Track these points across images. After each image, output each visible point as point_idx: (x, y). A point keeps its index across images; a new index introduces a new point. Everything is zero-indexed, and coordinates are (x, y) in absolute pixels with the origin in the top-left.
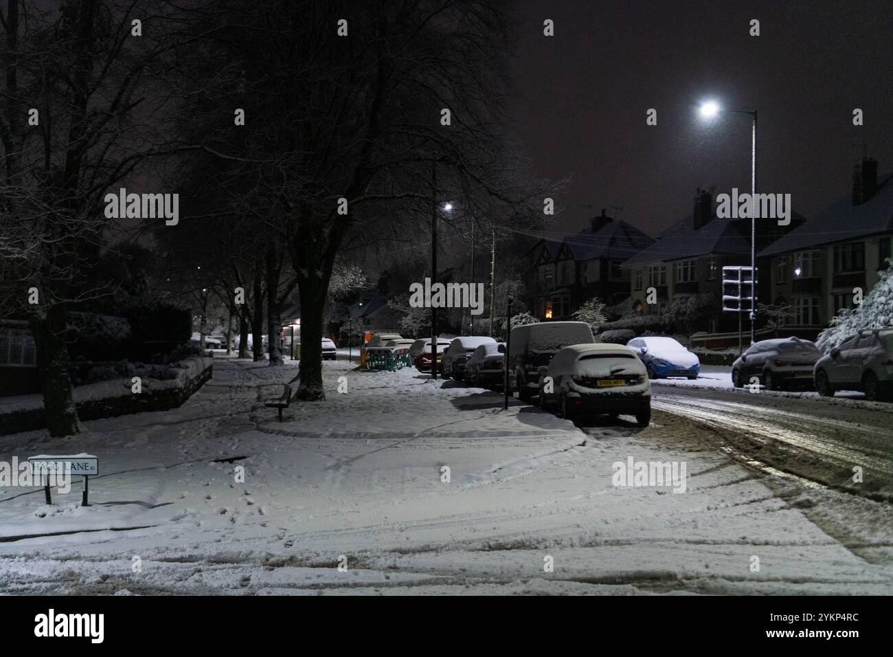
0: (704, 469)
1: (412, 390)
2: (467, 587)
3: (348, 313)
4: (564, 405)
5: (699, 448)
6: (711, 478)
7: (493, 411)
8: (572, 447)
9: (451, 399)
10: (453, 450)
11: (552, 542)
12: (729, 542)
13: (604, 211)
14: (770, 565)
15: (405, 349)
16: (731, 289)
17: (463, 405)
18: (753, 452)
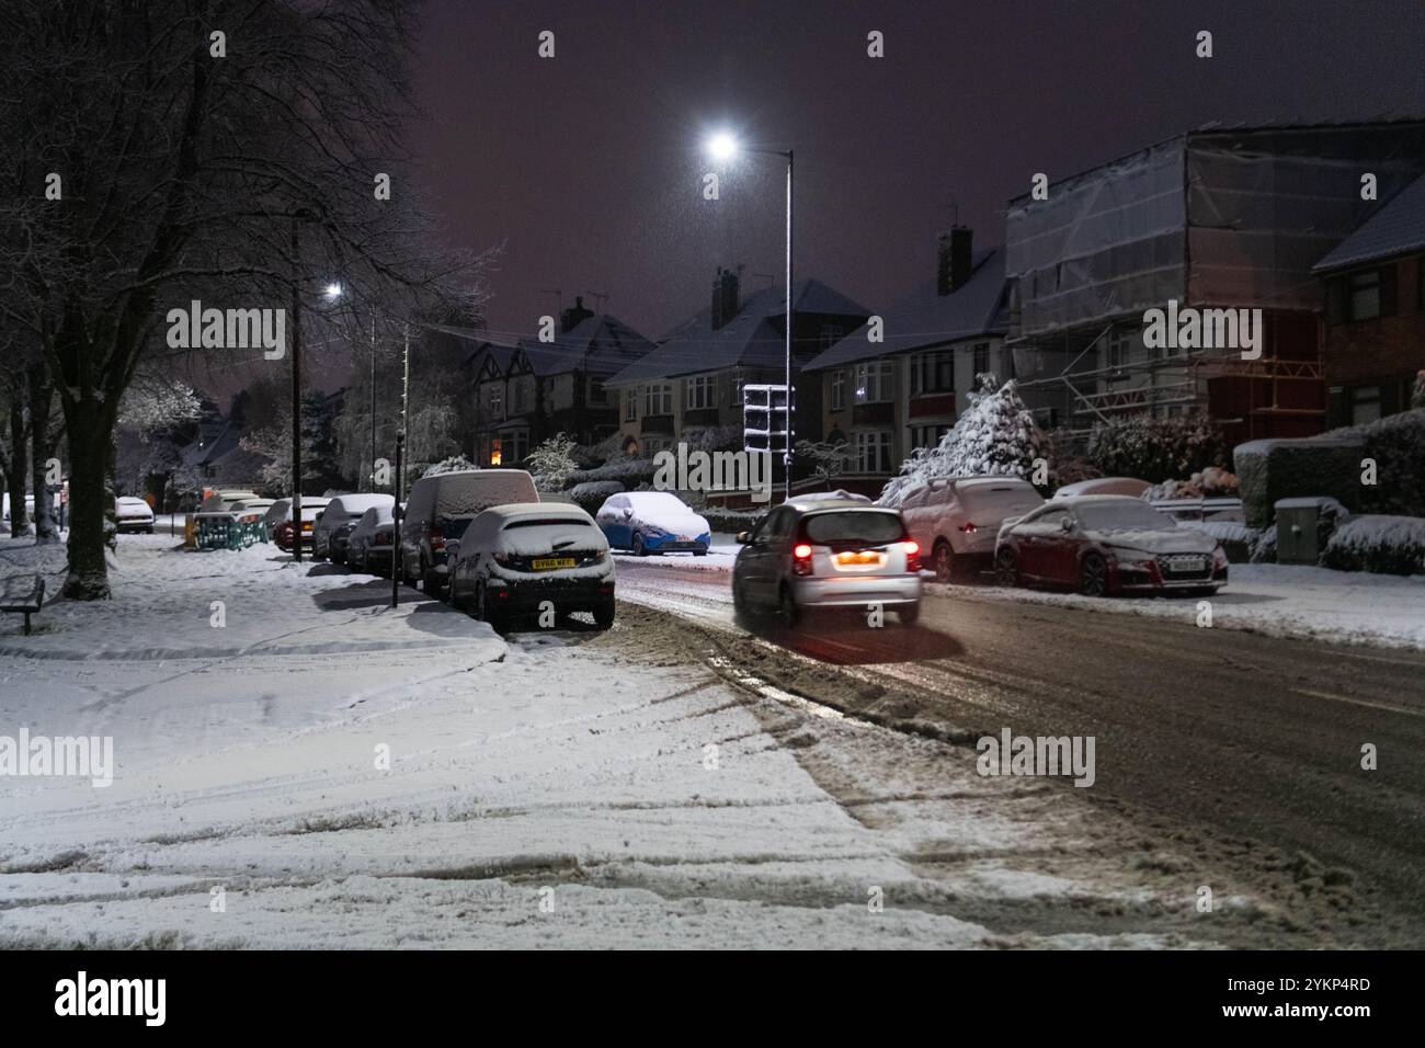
0: (673, 693)
1: (260, 580)
2: (246, 894)
3: (178, 459)
4: (481, 599)
5: (675, 661)
6: (679, 707)
7: (374, 611)
8: (481, 665)
9: (316, 592)
10: (295, 673)
11: (406, 815)
12: (673, 803)
13: (579, 300)
14: (722, 837)
15: (257, 516)
16: (756, 419)
17: (331, 602)
18: (752, 665)
